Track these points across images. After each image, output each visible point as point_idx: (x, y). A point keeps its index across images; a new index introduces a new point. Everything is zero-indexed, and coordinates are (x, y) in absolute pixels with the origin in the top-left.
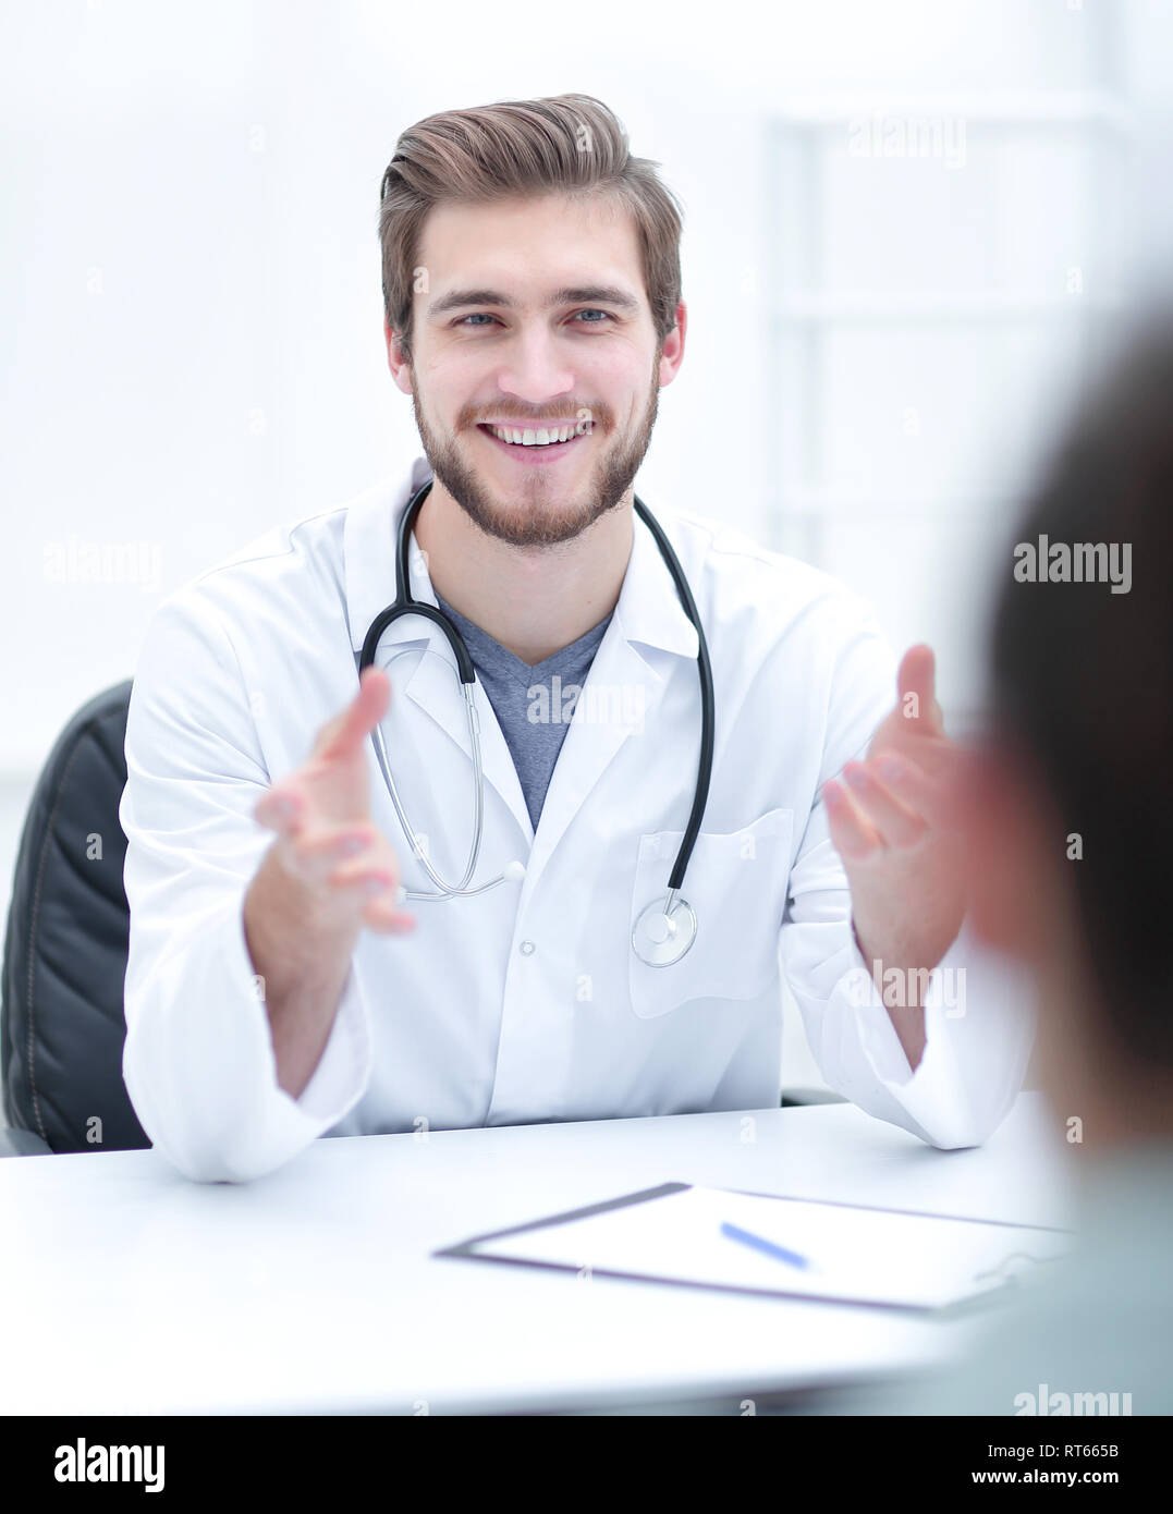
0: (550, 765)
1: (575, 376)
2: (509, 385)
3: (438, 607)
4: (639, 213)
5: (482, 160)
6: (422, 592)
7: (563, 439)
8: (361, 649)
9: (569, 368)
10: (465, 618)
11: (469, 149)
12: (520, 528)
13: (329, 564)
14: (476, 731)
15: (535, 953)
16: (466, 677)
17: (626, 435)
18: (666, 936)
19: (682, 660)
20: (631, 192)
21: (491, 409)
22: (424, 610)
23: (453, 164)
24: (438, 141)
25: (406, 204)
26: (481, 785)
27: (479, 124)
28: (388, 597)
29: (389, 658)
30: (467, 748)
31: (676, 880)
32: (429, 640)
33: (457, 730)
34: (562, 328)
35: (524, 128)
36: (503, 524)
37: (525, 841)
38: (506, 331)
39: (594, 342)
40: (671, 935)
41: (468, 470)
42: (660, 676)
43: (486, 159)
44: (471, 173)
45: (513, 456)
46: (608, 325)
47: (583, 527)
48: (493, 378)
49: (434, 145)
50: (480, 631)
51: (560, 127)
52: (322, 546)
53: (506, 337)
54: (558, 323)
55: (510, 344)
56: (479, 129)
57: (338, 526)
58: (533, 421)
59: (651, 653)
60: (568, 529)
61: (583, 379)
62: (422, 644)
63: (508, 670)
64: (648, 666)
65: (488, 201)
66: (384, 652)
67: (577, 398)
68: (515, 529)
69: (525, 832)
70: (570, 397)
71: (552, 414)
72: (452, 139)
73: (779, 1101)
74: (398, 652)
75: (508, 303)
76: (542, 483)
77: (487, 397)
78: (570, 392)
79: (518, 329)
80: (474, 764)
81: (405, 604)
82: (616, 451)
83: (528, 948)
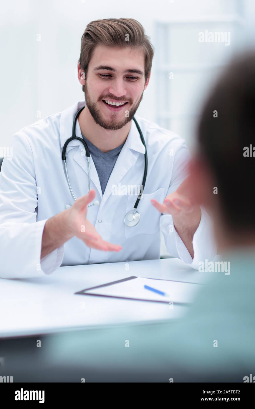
0: (108, 177)
1: (127, 91)
2: (112, 91)
3: (82, 138)
4: (146, 52)
5: (113, 37)
6: (79, 134)
7: (122, 105)
8: (63, 147)
9: (126, 89)
10: (89, 141)
11: (109, 33)
12: (109, 125)
13: (57, 127)
14: (90, 168)
15: (102, 222)
16: (88, 155)
17: (135, 105)
18: (132, 220)
19: (141, 154)
20: (145, 47)
21: (106, 96)
22: (79, 139)
23: (106, 37)
24: (102, 30)
25: (90, 43)
26: (90, 181)
27: (112, 27)
28: (70, 135)
29: (70, 150)
30: (87, 172)
31: (136, 206)
32: (79, 146)
33: (85, 168)
34: (125, 79)
35: (123, 30)
36: (104, 124)
37: (100, 197)
38: (112, 78)
39: (132, 83)
40: (133, 220)
41: (97, 110)
42: (136, 157)
43: (114, 37)
44: (110, 40)
45: (109, 109)
46: (136, 80)
47: (123, 126)
48: (108, 89)
49: (101, 31)
50: (92, 144)
51: (132, 31)
52: (55, 123)
53: (112, 79)
54: (125, 77)
55: (113, 81)
56: (112, 29)
57: (59, 117)
58: (116, 100)
59: (134, 152)
60: (119, 127)
61: (129, 92)
62: (78, 146)
63: (99, 154)
64: (133, 155)
65: (112, 46)
66: (68, 149)
67: (127, 97)
68: (107, 126)
69: (101, 195)
70: (125, 96)
71: (121, 100)
72: (106, 31)
73: (160, 258)
74: (72, 148)
75: (114, 71)
76: (115, 116)
77: (106, 93)
78: (126, 95)
79: (115, 78)
80: (88, 176)
81: (74, 137)
82: (132, 109)
83: (100, 221)
